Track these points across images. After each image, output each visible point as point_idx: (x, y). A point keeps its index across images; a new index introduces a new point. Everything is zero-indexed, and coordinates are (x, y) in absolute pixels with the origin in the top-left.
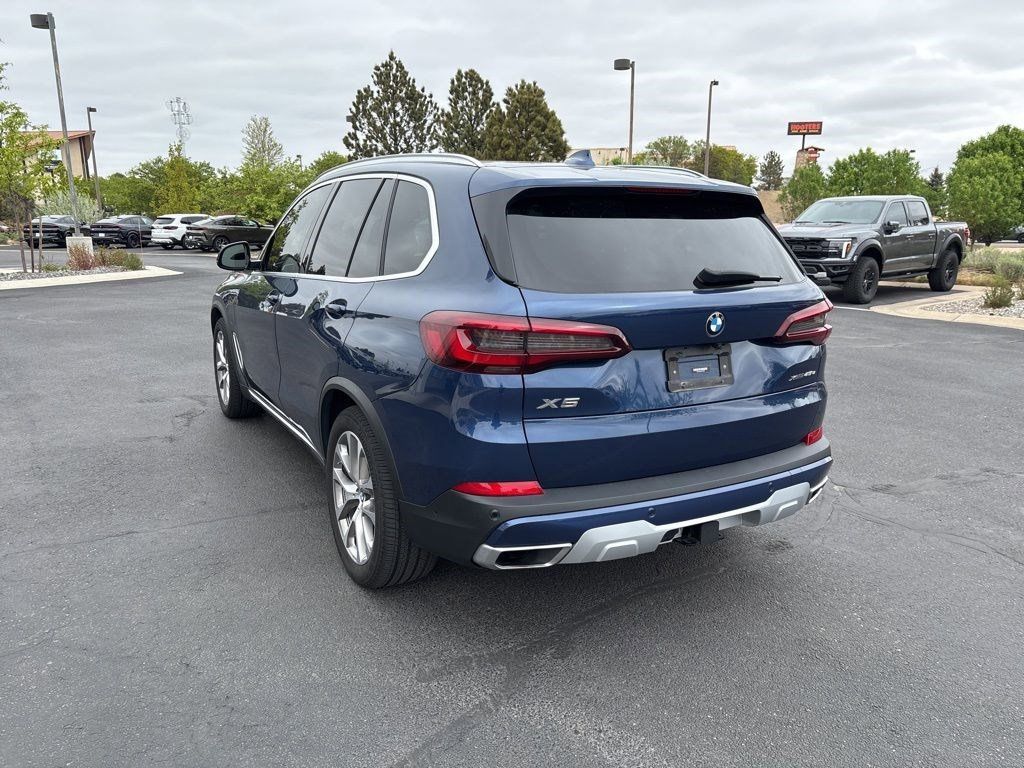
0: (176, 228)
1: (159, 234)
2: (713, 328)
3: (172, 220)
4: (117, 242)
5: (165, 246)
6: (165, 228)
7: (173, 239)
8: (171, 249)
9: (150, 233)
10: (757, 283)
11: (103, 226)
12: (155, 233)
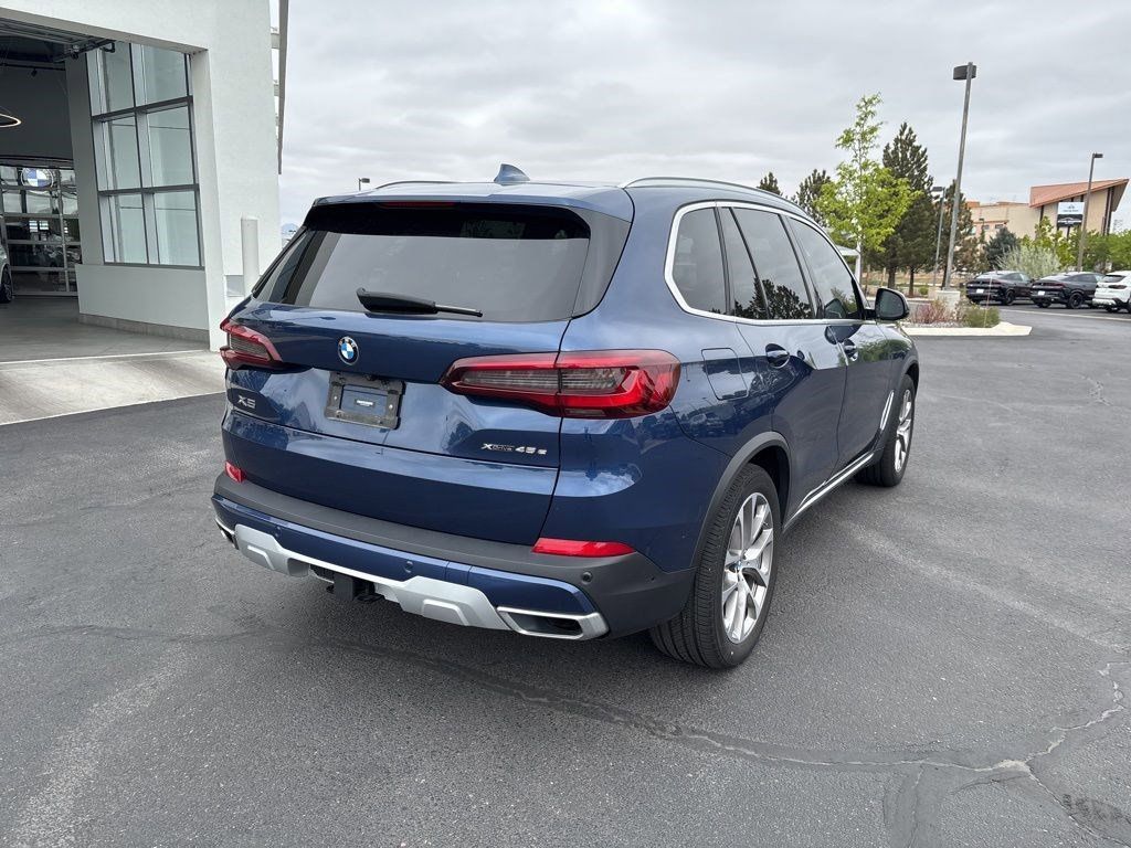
0: (1124, 287)
1: (1104, 295)
2: (345, 354)
3: (1121, 277)
4: (1056, 302)
5: (1108, 309)
6: (1110, 287)
7: (1117, 300)
8: (1115, 312)
9: (1094, 292)
10: (440, 314)
11: (1045, 284)
12: (1099, 292)
